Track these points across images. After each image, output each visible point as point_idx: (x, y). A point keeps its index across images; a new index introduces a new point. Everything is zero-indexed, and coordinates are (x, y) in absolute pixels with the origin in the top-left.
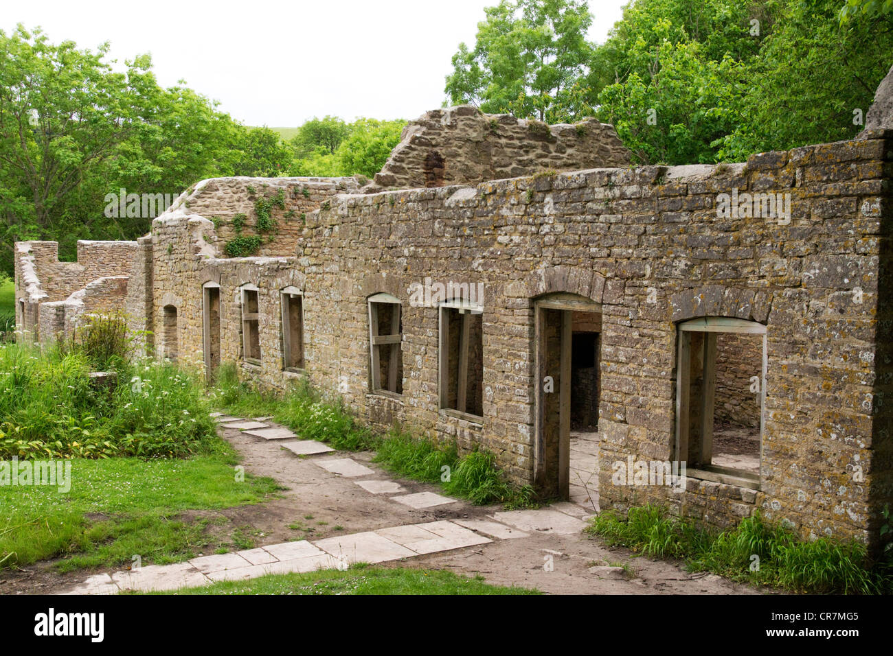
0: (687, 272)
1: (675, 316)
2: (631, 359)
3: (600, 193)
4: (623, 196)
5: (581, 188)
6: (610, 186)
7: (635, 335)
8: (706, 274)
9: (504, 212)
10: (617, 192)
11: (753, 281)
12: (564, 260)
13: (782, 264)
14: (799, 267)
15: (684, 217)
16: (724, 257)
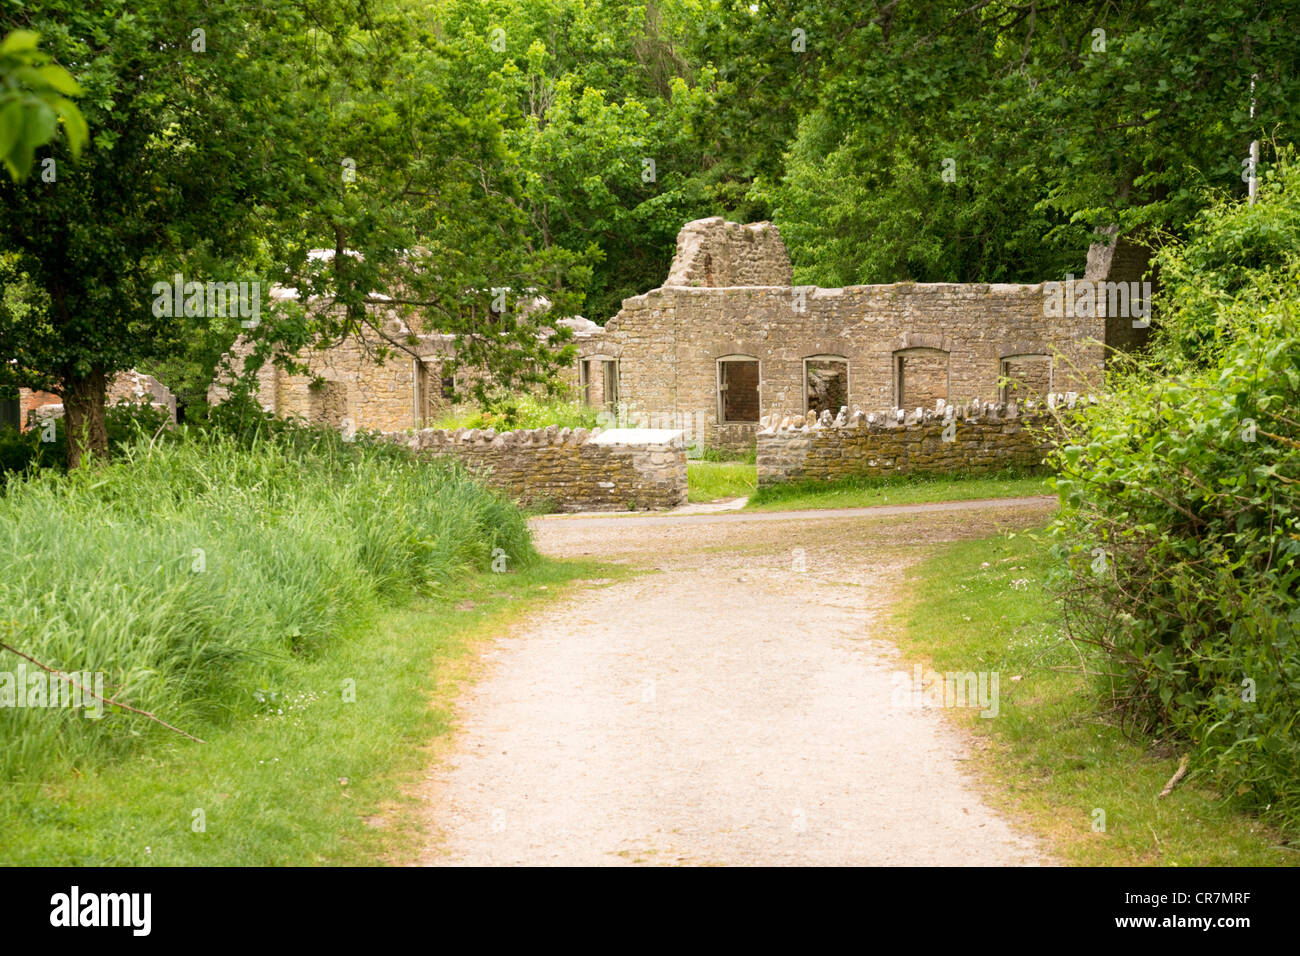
0: (1007, 334)
1: (1000, 355)
2: (970, 378)
3: (948, 296)
4: (964, 298)
5: (933, 293)
6: (955, 293)
7: (974, 366)
8: (1019, 336)
9: (870, 303)
10: (960, 296)
11: (1044, 338)
12: (921, 330)
13: (1060, 330)
14: (1069, 331)
15: (1004, 309)
16: (1029, 327)
